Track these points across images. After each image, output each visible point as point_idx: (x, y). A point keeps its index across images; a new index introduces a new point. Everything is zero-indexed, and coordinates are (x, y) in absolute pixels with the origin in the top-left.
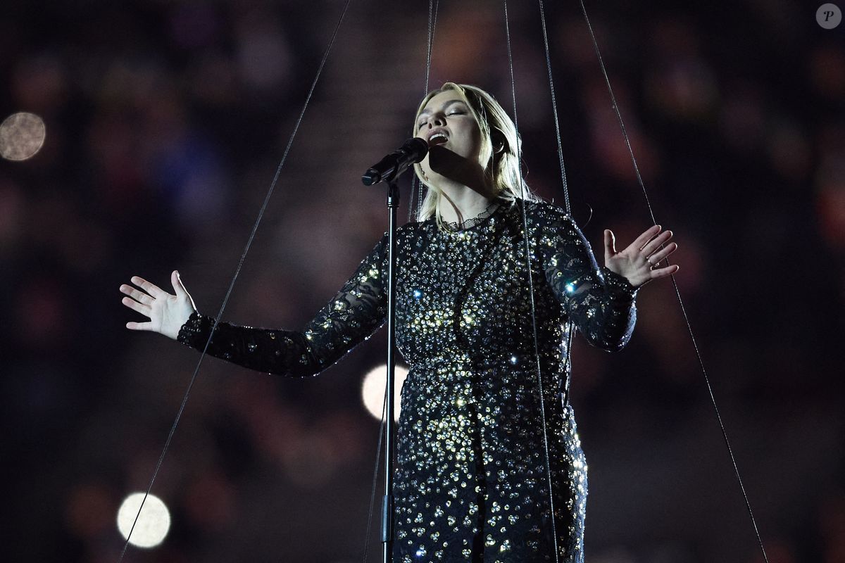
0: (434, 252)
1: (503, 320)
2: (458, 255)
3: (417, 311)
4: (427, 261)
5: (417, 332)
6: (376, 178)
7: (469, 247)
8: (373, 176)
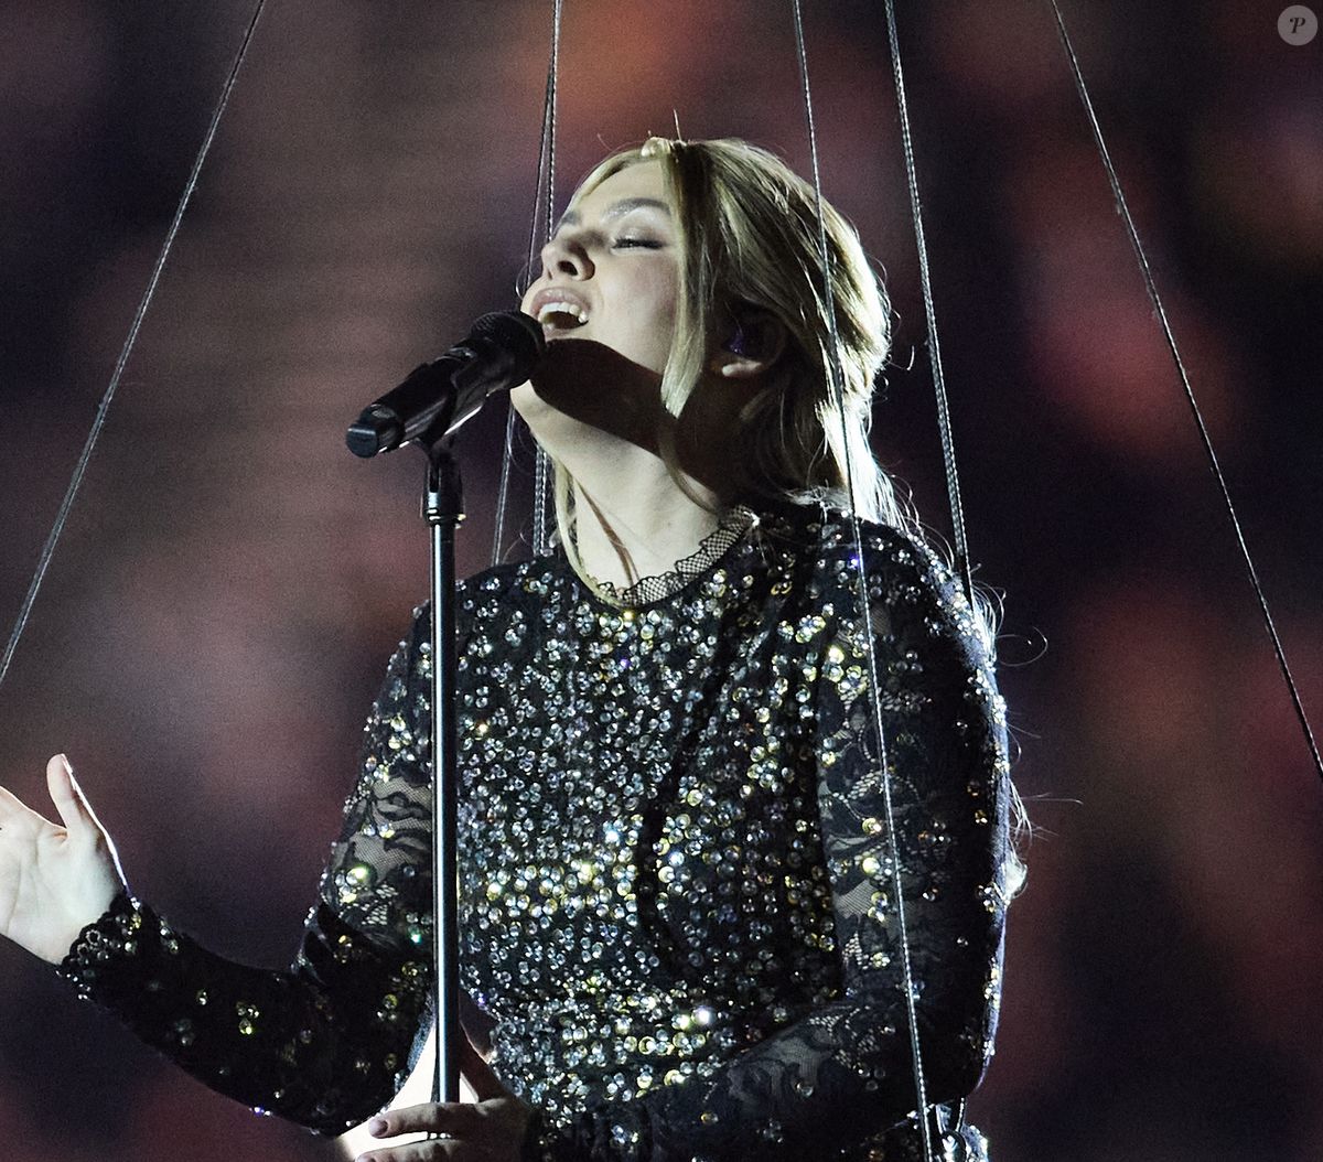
0: (558, 665)
1: (738, 898)
2: (612, 684)
3: (494, 865)
4: (535, 693)
5: (494, 930)
6: (389, 435)
7: (646, 661)
8: (381, 427)
